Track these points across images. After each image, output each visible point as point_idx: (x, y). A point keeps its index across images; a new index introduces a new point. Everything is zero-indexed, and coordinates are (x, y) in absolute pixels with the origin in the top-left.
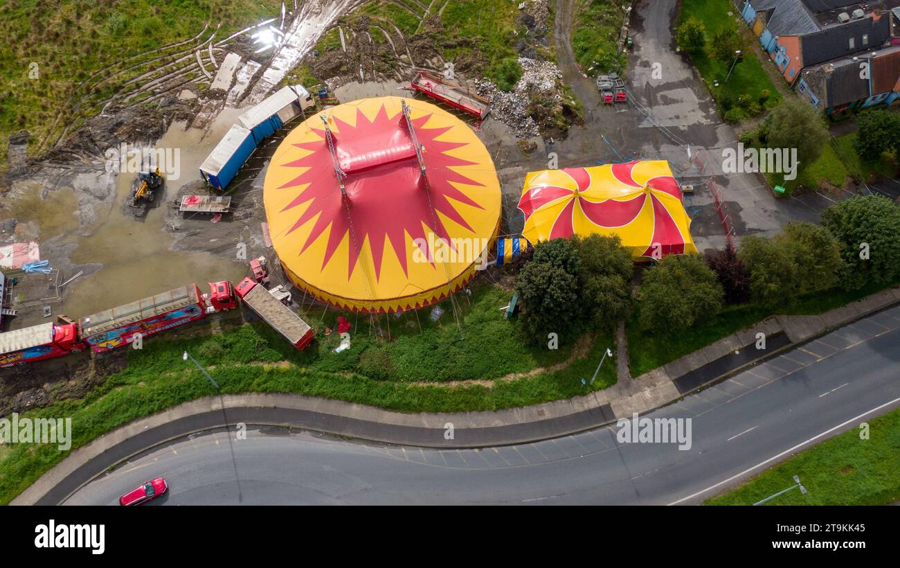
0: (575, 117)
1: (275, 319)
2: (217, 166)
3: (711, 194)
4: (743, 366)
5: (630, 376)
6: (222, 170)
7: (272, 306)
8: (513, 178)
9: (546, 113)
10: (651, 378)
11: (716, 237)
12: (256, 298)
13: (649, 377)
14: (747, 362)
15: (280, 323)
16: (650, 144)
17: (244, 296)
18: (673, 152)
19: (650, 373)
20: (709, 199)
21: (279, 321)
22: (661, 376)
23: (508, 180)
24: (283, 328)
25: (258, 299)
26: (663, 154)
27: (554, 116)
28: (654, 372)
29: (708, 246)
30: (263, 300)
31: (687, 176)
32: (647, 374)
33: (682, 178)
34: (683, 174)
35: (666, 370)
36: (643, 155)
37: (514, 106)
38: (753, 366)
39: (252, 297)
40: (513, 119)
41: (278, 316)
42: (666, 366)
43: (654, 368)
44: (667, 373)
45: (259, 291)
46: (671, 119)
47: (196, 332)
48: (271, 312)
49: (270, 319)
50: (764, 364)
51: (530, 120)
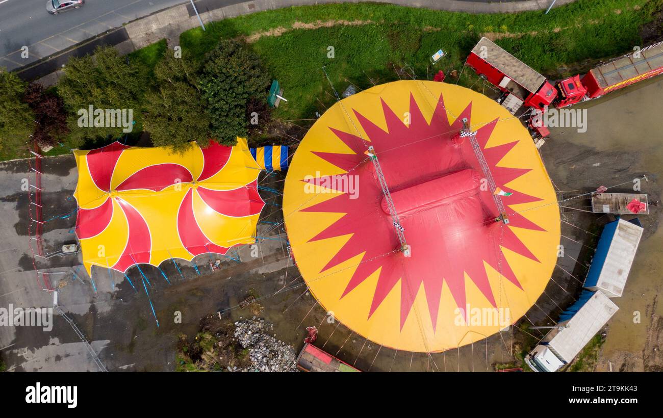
0: (188, 351)
1: (509, 58)
2: (622, 233)
3: (45, 244)
4: (61, 54)
5: (168, 40)
6: (615, 229)
7: (515, 71)
8: (269, 256)
9: (224, 351)
10: (148, 40)
11: (52, 191)
12: (532, 78)
13: (150, 41)
14: (57, 58)
15: (503, 55)
16: (102, 314)
17: (545, 82)
18: (75, 304)
19: (148, 44)
20: (48, 238)
21: (504, 57)
22: (139, 42)
23: (275, 254)
24: (498, 50)
25: (530, 78)
26: (88, 299)
27: (215, 347)
28: (145, 46)
29: (64, 179)
30: (525, 77)
31: (65, 268)
32: (152, 43)
33: (72, 266)
34: (70, 270)
35: (134, 48)
36: (112, 296)
37: (265, 360)
38: (51, 56)
39: (537, 80)
40: (267, 342)
41: (507, 62)
42: (133, 51)
43: (145, 48)
44: (133, 45)
45: (532, 86)
46: (67, 356)
47: (582, 67)
48: (514, 66)
49: (513, 59)
50: (41, 58)
51: (245, 342)
